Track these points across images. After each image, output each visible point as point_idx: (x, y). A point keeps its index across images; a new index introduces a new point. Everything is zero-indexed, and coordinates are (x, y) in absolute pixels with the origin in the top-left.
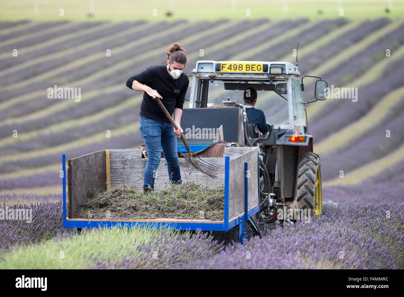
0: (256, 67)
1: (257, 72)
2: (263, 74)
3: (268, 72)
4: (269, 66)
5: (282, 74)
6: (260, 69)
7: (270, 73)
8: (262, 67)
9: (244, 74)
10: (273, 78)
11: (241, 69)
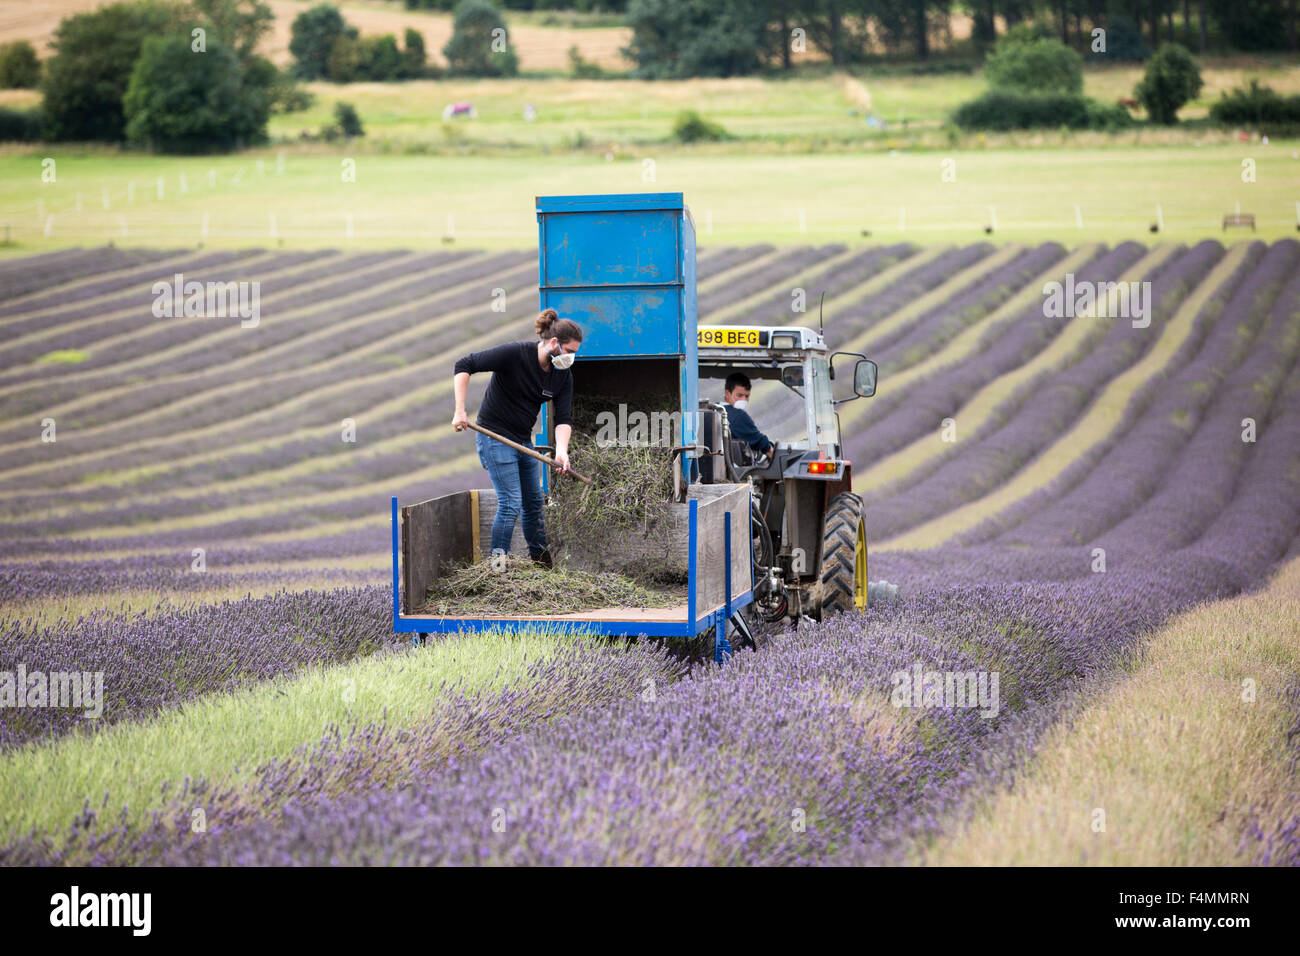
0: (746, 336)
1: (749, 345)
2: (759, 350)
3: (769, 346)
4: (771, 335)
5: (794, 349)
6: (755, 339)
7: (772, 348)
8: (757, 337)
9: (726, 349)
10: (777, 356)
11: (719, 340)
